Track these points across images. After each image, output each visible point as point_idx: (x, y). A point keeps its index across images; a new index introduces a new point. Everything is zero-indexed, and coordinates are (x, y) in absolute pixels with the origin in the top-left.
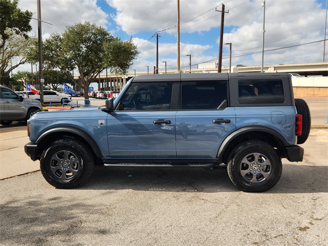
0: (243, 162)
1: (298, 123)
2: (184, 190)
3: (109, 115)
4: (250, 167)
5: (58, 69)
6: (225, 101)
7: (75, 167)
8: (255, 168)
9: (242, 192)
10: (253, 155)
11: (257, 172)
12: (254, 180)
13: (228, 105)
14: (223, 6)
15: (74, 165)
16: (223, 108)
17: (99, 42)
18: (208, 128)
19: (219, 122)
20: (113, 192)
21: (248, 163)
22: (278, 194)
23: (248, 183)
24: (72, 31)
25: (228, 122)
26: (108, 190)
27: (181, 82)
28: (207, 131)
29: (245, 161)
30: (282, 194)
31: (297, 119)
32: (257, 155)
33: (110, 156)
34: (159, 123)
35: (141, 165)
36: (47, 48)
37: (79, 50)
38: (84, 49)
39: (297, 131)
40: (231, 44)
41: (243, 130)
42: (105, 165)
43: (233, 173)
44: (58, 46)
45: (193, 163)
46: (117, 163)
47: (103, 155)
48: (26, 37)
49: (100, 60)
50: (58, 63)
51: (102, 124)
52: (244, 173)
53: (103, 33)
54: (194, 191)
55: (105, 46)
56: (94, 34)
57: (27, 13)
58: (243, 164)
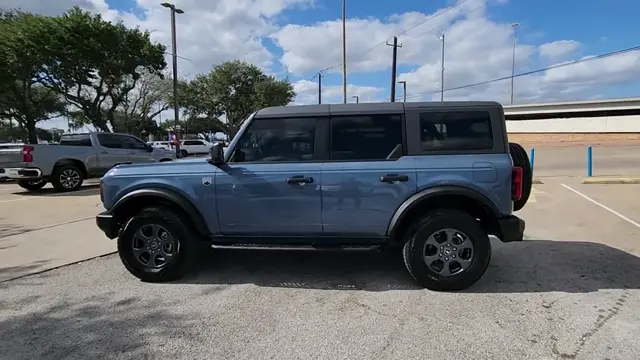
0: (428, 242)
1: (517, 180)
2: (335, 287)
3: (219, 170)
4: (439, 251)
5: (203, 115)
6: (399, 145)
7: (170, 249)
8: (447, 252)
9: (426, 290)
10: (444, 232)
11: (451, 258)
12: (445, 271)
13: (404, 152)
14: (396, 40)
15: (168, 246)
16: (395, 157)
17: (250, 83)
18: (376, 187)
19: (390, 179)
20: (224, 288)
21: (436, 244)
22: (484, 294)
23: (437, 276)
24: (219, 70)
25: (404, 179)
26: (218, 285)
27: (331, 117)
28: (375, 191)
29: (431, 241)
30: (491, 294)
31: (514, 174)
32: (450, 233)
33: (222, 233)
34: (295, 181)
35: (267, 248)
36: (191, 91)
37: (227, 93)
38: (233, 92)
39: (514, 192)
40: (405, 83)
41: (429, 192)
42: (214, 246)
43: (412, 261)
44: (203, 89)
45: (347, 244)
46: (230, 244)
47: (211, 231)
48: (162, 76)
49: (252, 103)
50: (204, 109)
51: (207, 183)
52: (429, 260)
53: (255, 73)
54: (351, 289)
55: (256, 86)
56: (245, 74)
57: (160, 46)
58: (428, 246)
